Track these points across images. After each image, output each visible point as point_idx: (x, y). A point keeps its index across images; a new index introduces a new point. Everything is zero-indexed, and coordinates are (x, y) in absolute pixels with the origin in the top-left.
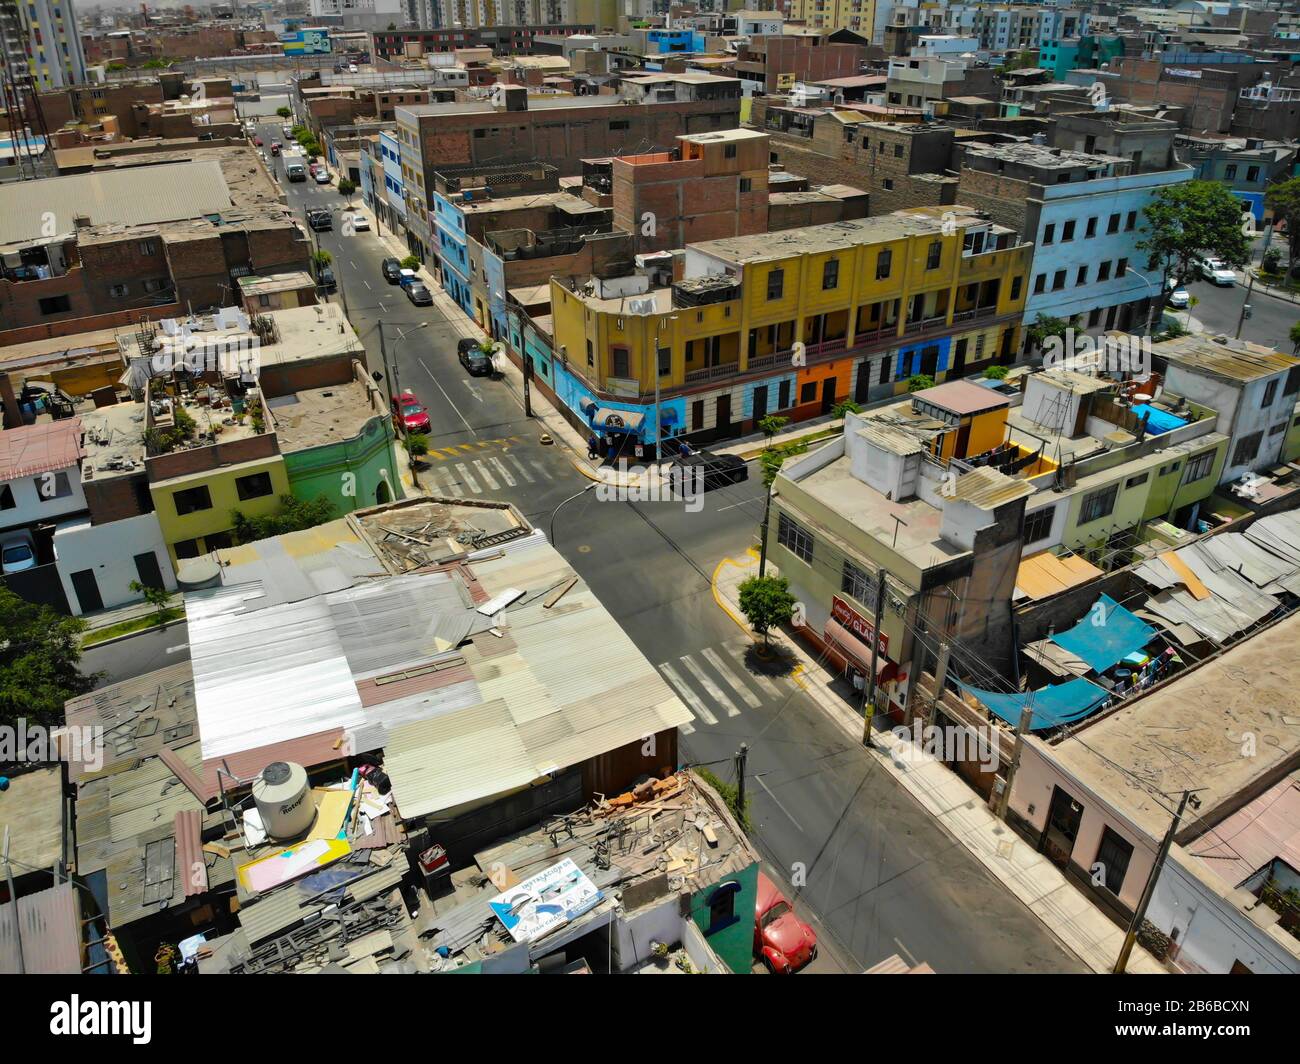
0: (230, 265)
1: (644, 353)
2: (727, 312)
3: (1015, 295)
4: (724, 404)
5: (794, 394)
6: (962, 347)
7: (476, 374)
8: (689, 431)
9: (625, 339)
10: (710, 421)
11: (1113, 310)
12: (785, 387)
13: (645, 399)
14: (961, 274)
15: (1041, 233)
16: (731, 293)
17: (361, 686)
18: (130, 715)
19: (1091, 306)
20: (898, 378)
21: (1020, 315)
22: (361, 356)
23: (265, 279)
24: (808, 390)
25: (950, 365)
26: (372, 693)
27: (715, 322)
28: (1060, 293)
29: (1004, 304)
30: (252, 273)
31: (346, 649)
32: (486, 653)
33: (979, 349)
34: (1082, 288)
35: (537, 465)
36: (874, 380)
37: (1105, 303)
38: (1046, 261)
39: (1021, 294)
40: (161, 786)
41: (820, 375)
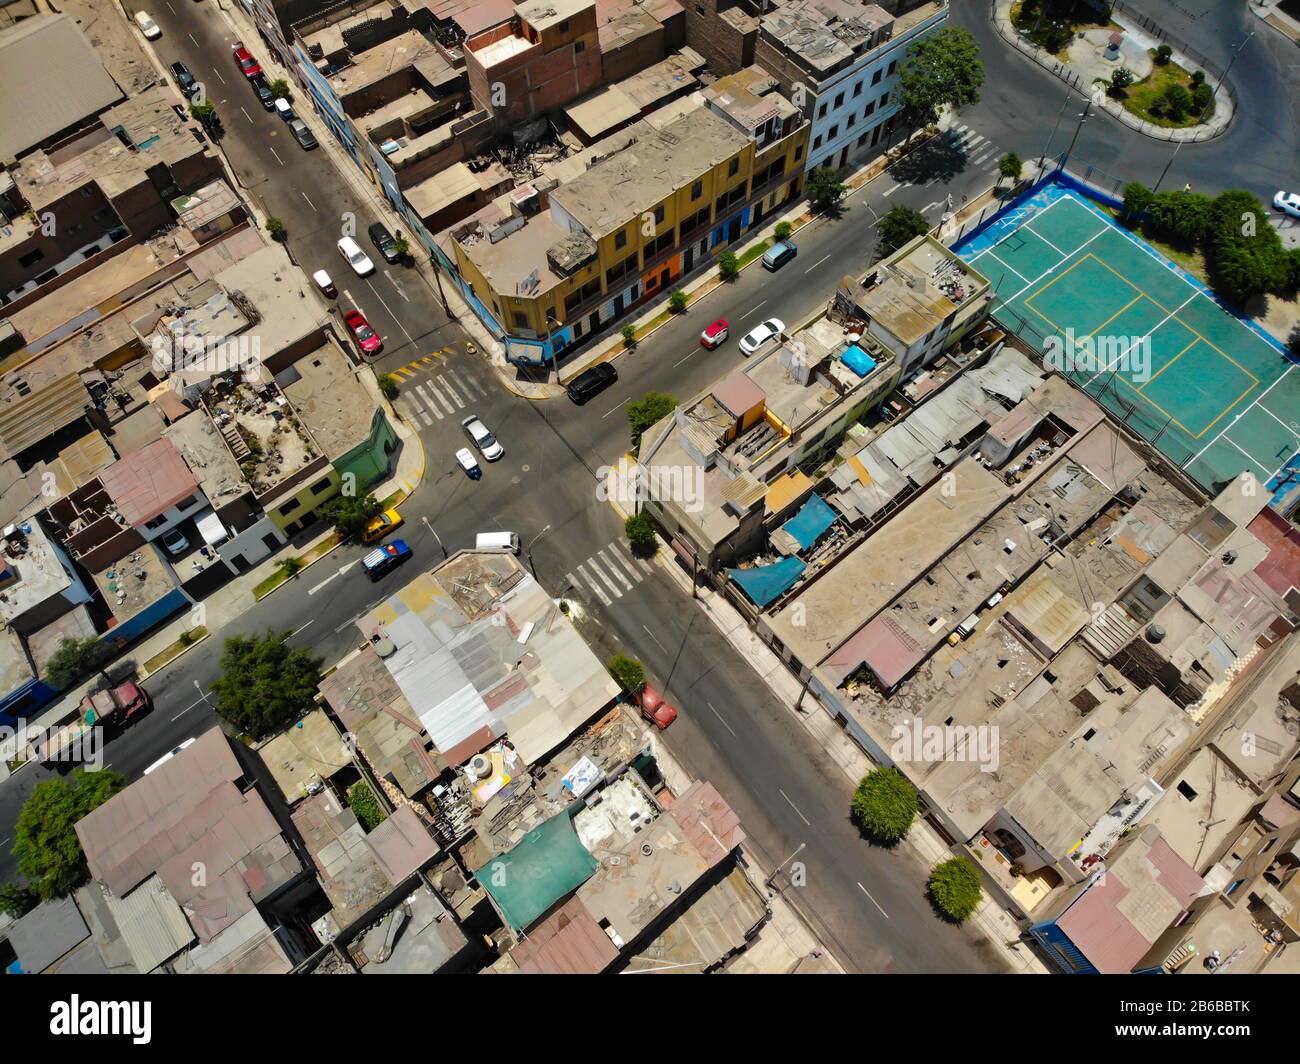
0: (159, 191)
1: (538, 317)
2: (590, 270)
3: (798, 156)
4: (595, 318)
5: (641, 289)
6: (759, 208)
7: (393, 262)
8: (573, 341)
9: (523, 309)
10: (586, 328)
11: (877, 129)
12: (635, 290)
13: (541, 338)
14: (755, 166)
15: (817, 112)
16: (592, 259)
17: (487, 699)
18: (355, 688)
19: (861, 134)
20: (712, 247)
21: (804, 166)
22: (329, 327)
23: (193, 200)
24: (650, 284)
25: (751, 220)
26: (492, 702)
27: (583, 278)
28: (834, 141)
29: (790, 166)
30: (178, 194)
31: (470, 677)
32: (530, 668)
33: (772, 201)
34: (853, 128)
35: (472, 381)
36: (696, 255)
37: (870, 128)
38: (820, 128)
39: (803, 155)
40: (392, 725)
41: (657, 272)
